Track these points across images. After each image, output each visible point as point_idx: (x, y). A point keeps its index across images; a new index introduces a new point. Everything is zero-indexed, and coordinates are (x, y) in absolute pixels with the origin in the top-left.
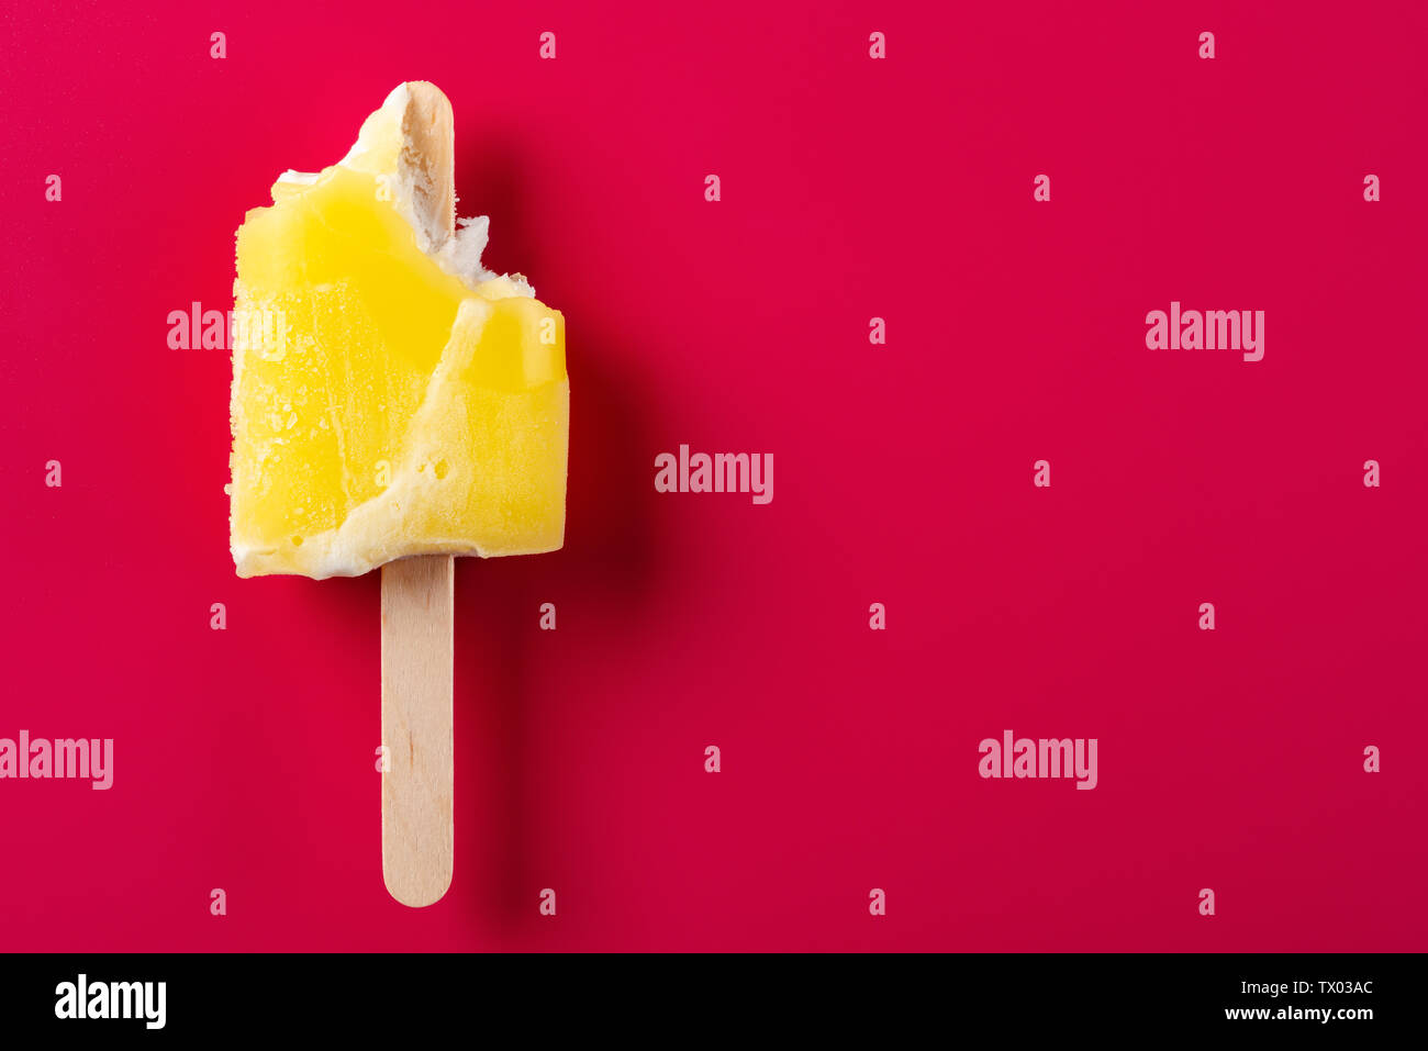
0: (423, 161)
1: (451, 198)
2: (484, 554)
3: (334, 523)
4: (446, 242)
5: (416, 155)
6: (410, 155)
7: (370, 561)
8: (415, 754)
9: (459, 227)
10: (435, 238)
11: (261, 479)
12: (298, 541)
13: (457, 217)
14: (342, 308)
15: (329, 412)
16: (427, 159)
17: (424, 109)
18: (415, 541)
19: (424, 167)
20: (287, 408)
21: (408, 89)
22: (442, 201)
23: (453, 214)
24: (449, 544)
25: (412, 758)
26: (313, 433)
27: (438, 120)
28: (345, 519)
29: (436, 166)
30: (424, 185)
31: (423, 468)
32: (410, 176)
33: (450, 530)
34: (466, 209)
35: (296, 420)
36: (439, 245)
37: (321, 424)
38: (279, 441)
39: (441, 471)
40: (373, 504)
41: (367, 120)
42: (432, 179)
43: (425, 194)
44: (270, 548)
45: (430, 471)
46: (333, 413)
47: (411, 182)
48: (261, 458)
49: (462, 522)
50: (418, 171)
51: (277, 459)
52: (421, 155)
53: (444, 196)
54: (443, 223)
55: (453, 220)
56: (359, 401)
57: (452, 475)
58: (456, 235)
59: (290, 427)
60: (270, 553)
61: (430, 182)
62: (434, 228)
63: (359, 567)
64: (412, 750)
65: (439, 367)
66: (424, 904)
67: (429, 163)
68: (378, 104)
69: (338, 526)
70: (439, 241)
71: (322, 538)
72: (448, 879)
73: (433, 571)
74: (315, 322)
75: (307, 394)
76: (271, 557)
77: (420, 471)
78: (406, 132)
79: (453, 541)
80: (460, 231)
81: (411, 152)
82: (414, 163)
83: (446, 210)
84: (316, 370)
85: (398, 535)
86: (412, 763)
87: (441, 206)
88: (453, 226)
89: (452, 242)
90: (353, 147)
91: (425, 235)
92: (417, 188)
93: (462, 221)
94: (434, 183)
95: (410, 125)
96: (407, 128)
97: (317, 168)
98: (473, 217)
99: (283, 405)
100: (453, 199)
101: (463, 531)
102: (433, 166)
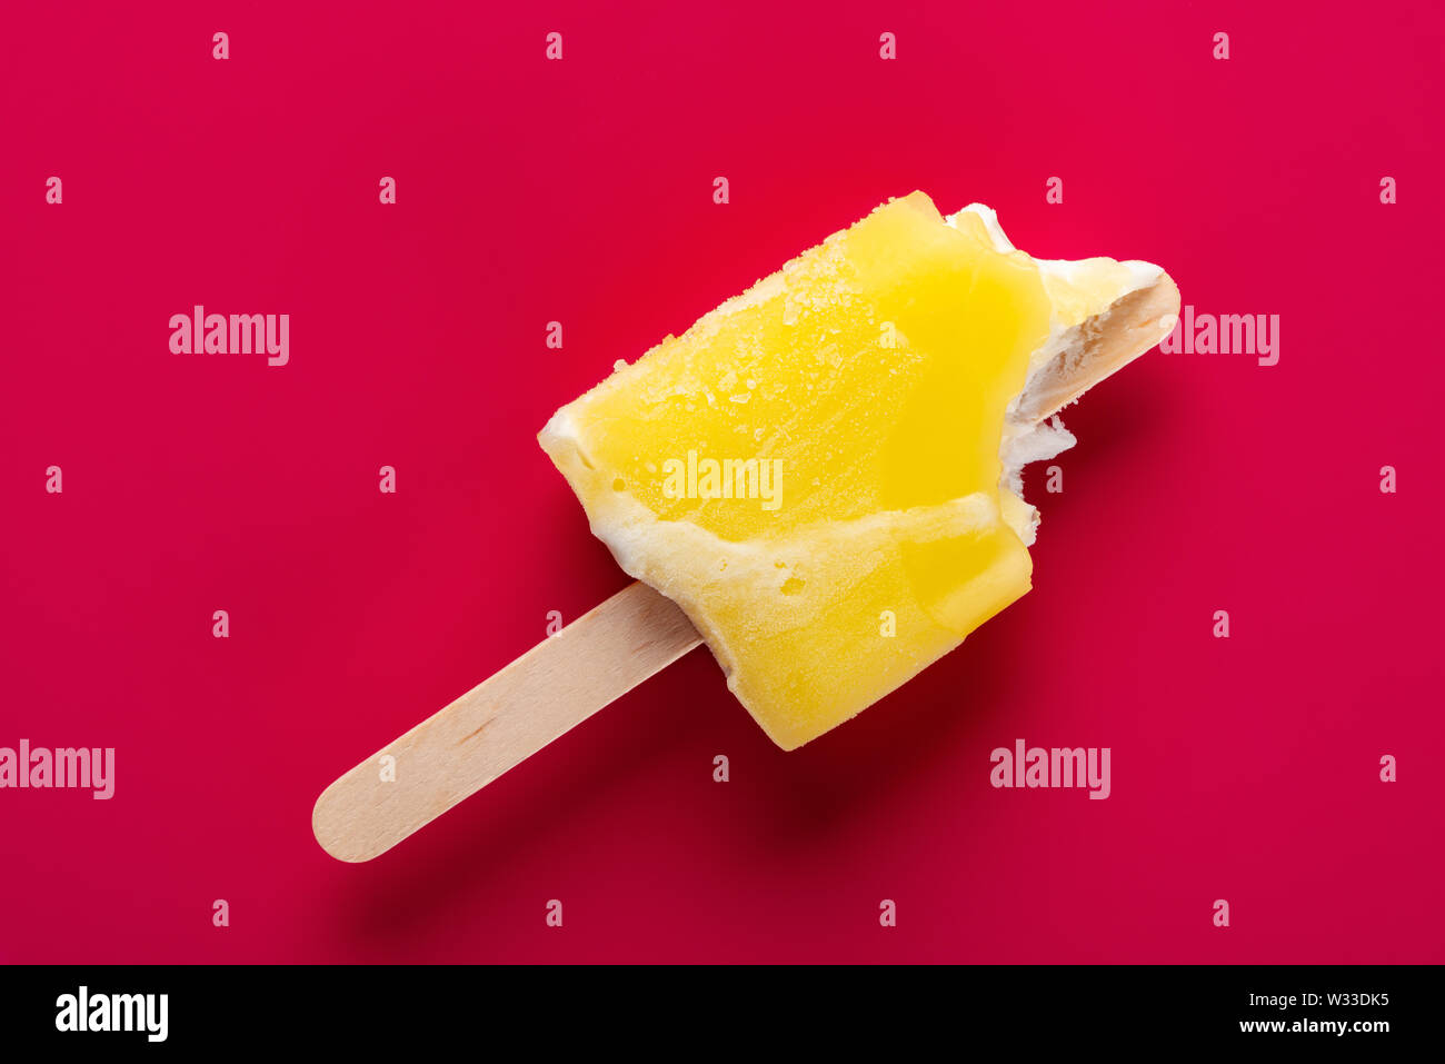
0: (1094, 342)
1: (1072, 395)
2: (733, 684)
3: (664, 511)
4: (1026, 422)
5: (1096, 330)
6: (1091, 325)
7: (647, 574)
8: (476, 738)
9: (1049, 422)
10: (1023, 409)
11: (658, 404)
12: (619, 486)
13: (1058, 413)
14: (893, 371)
15: (775, 431)
16: (1098, 346)
17: (1149, 308)
18: (701, 608)
19: (1088, 347)
20: (751, 384)
21: (1160, 277)
22: (1065, 390)
23: (1059, 409)
24: (720, 644)
25: (468, 737)
26: (742, 428)
27: (1147, 329)
28: (674, 521)
29: (1098, 359)
30: (1069, 360)
31: (779, 566)
32: (1071, 340)
33: (735, 636)
34: (1070, 417)
35: (743, 402)
36: (1020, 418)
37: (757, 431)
38: (711, 399)
39: (792, 586)
40: (709, 539)
41: (1100, 259)
42: (1082, 364)
43: (1061, 367)
44: (592, 461)
45: (784, 575)
46: (778, 435)
47: (1066, 345)
48: (680, 390)
49: (752, 644)
50: (1082, 343)
51: (690, 408)
52: (1099, 336)
53: (1072, 387)
54: (1042, 407)
55: (1053, 412)
56: (808, 453)
57: (792, 600)
58: (1039, 425)
59: (732, 399)
60: (587, 464)
61: (1077, 364)
62: (1033, 401)
63: (632, 565)
64: (477, 732)
65: (897, 513)
66: (327, 849)
67: (1096, 350)
68: (1121, 256)
69: (663, 518)
70: (1022, 414)
71: (639, 509)
72: (369, 856)
73: (675, 632)
74: (860, 353)
75: (779, 394)
76: (586, 468)
77: (777, 566)
78: (1114, 306)
79: (725, 646)
80: (1045, 425)
81: (1096, 324)
82: (1086, 334)
83: (1060, 398)
84: (810, 387)
85: (695, 586)
86: (462, 742)
87: (1060, 391)
88: (1046, 417)
89: (1029, 429)
90: (1062, 261)
91: (1021, 397)
92: (1063, 356)
93: (1057, 423)
94: (1079, 369)
95: (1122, 304)
96: (1118, 304)
97: (1018, 245)
98: (1066, 428)
99: (751, 377)
100: (1073, 399)
101: (742, 650)
102: (1096, 355)
